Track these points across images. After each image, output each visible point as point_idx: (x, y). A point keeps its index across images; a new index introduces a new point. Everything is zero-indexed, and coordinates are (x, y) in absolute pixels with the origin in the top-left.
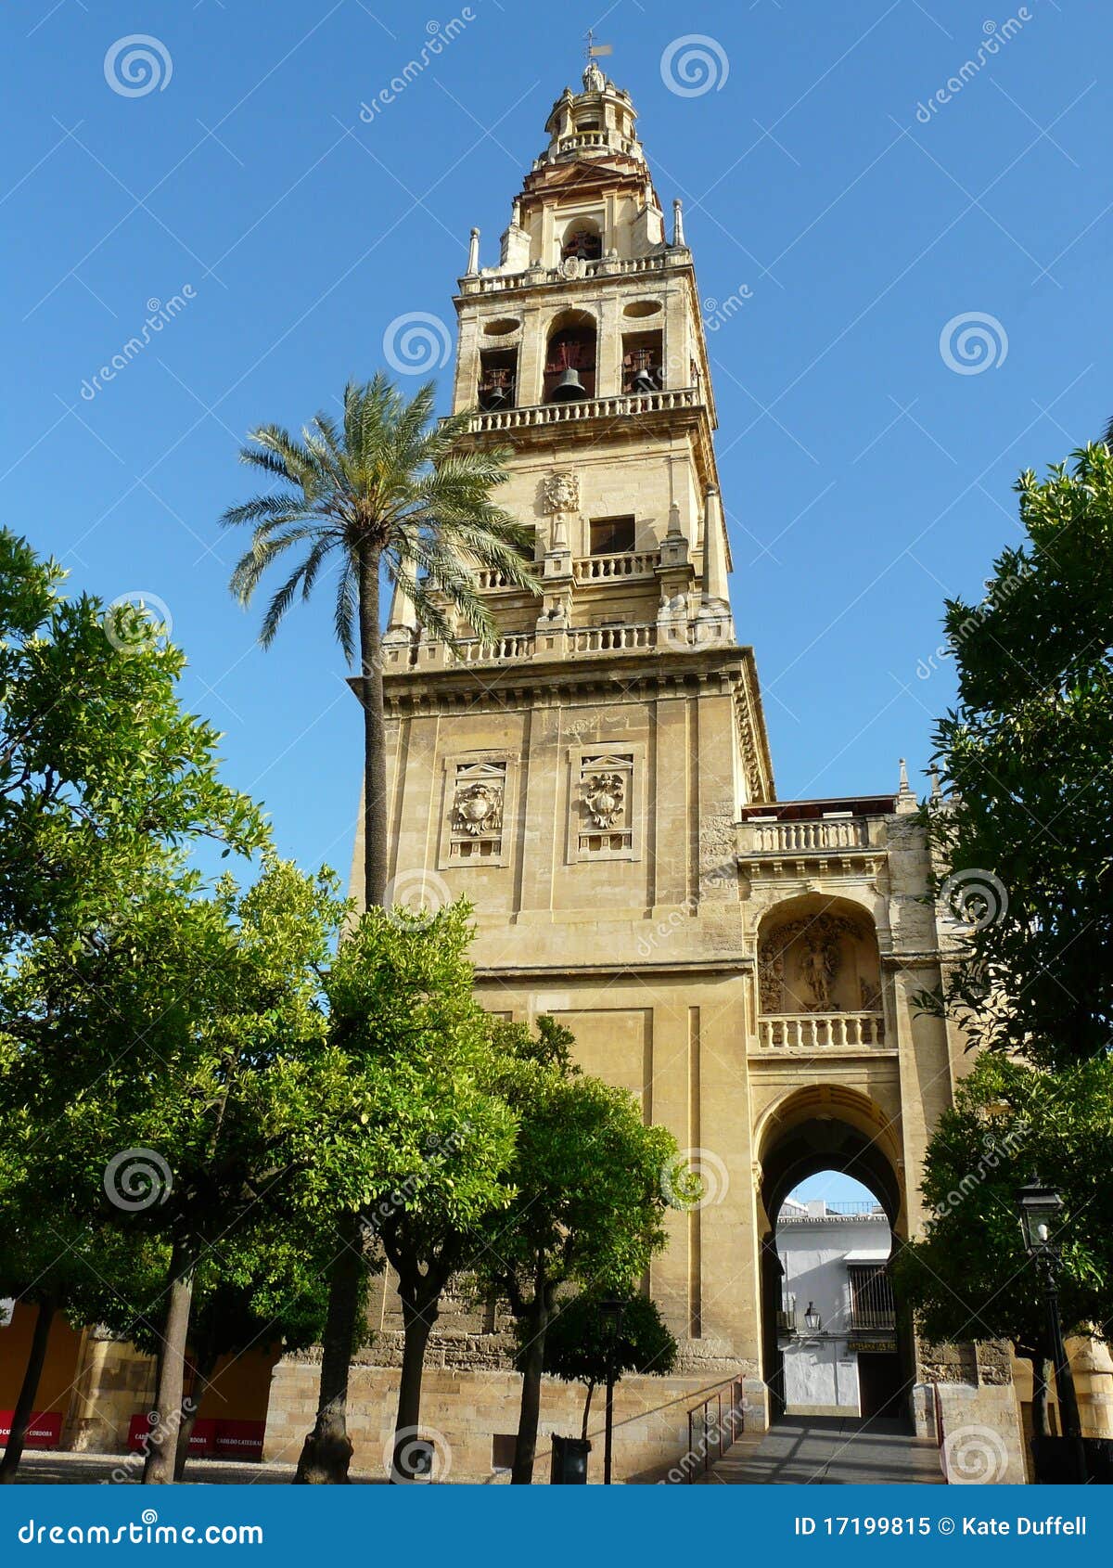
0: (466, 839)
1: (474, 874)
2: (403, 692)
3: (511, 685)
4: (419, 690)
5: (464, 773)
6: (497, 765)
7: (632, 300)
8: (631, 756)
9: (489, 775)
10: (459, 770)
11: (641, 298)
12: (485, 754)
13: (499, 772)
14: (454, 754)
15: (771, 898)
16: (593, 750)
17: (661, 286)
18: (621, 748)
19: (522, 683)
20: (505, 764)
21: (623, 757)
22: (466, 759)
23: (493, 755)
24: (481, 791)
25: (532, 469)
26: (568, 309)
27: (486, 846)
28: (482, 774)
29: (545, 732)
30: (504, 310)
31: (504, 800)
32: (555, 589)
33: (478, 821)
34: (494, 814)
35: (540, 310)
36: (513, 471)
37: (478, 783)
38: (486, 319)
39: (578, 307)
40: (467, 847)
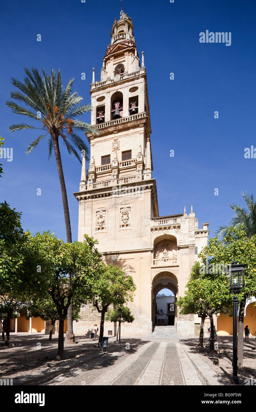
0: (99, 227)
1: (101, 234)
3: (106, 192)
6: (104, 211)
7: (131, 87)
8: (130, 207)
9: (103, 213)
10: (97, 213)
11: (133, 86)
14: (95, 209)
15: (157, 236)
16: (122, 206)
17: (138, 81)
18: (128, 206)
19: (108, 192)
20: (105, 211)
21: (128, 207)
22: (99, 210)
23: (103, 209)
24: (101, 217)
25: (109, 139)
26: (116, 91)
27: (103, 228)
28: (101, 213)
29: (113, 203)
30: (101, 93)
31: (105, 219)
32: (115, 170)
33: (101, 223)
34: (104, 221)
35: (109, 92)
36: (105, 140)
37: (100, 215)
38: (97, 97)
39: (118, 91)
40: (99, 229)
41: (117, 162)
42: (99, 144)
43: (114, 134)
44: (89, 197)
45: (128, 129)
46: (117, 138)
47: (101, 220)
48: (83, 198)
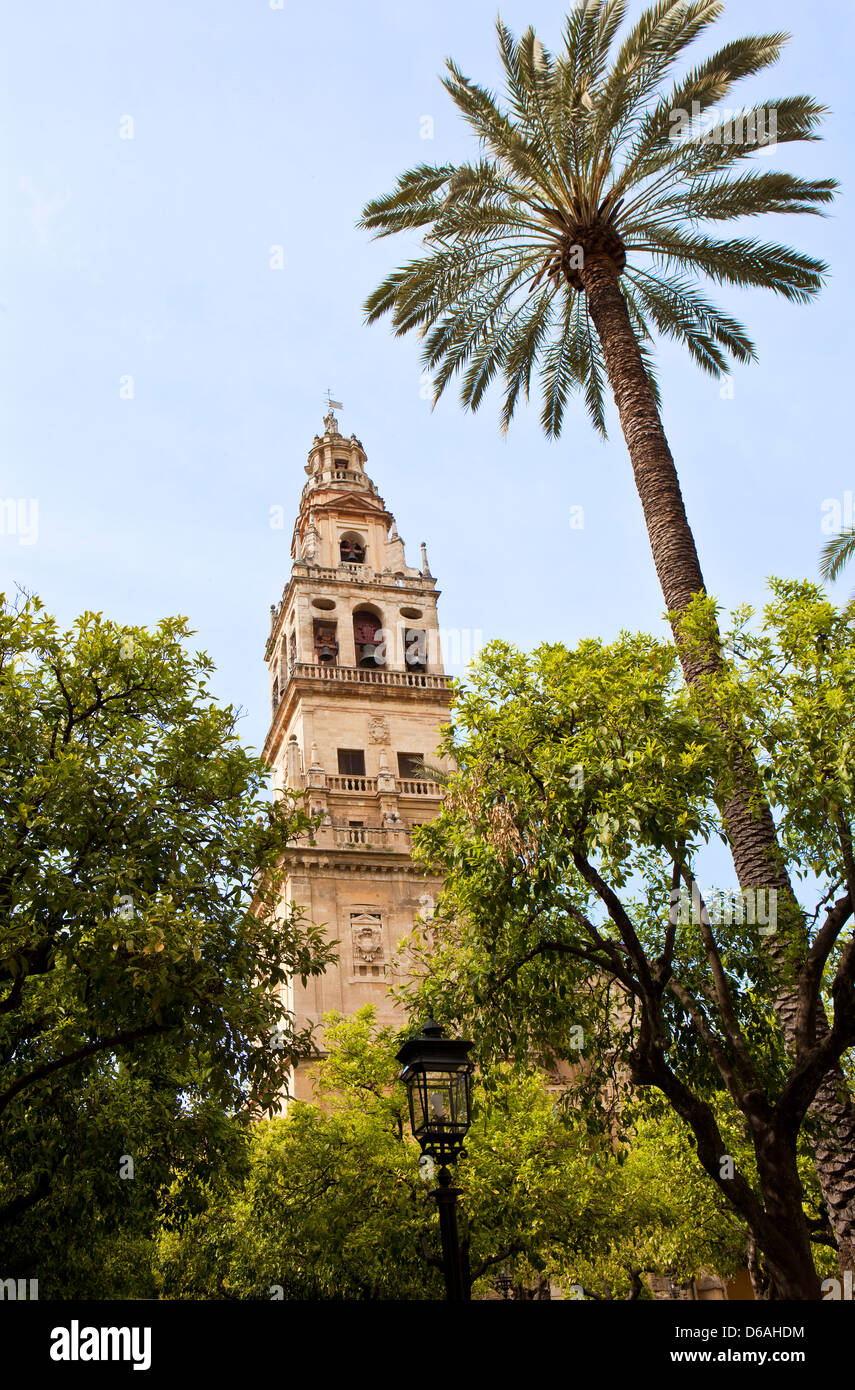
0: (363, 963)
1: (371, 988)
2: (313, 860)
3: (381, 864)
4: (324, 860)
5: (355, 920)
6: (374, 916)
7: (405, 606)
9: (371, 922)
10: (352, 917)
11: (410, 606)
12: (367, 908)
13: (377, 921)
14: (347, 905)
17: (421, 599)
19: (387, 864)
20: (380, 916)
22: (357, 909)
23: (372, 909)
24: (368, 933)
25: (359, 710)
26: (364, 601)
27: (376, 969)
28: (366, 921)
29: (402, 897)
30: (326, 593)
31: (383, 939)
32: (388, 799)
33: (369, 952)
34: (379, 948)
35: (348, 598)
36: (345, 709)
37: (366, 927)
38: (314, 596)
39: (372, 602)
40: (363, 969)
41: (392, 781)
42: (327, 713)
43: (371, 700)
44: (326, 866)
45: (409, 700)
46: (381, 713)
47: (367, 943)
48: (307, 866)
